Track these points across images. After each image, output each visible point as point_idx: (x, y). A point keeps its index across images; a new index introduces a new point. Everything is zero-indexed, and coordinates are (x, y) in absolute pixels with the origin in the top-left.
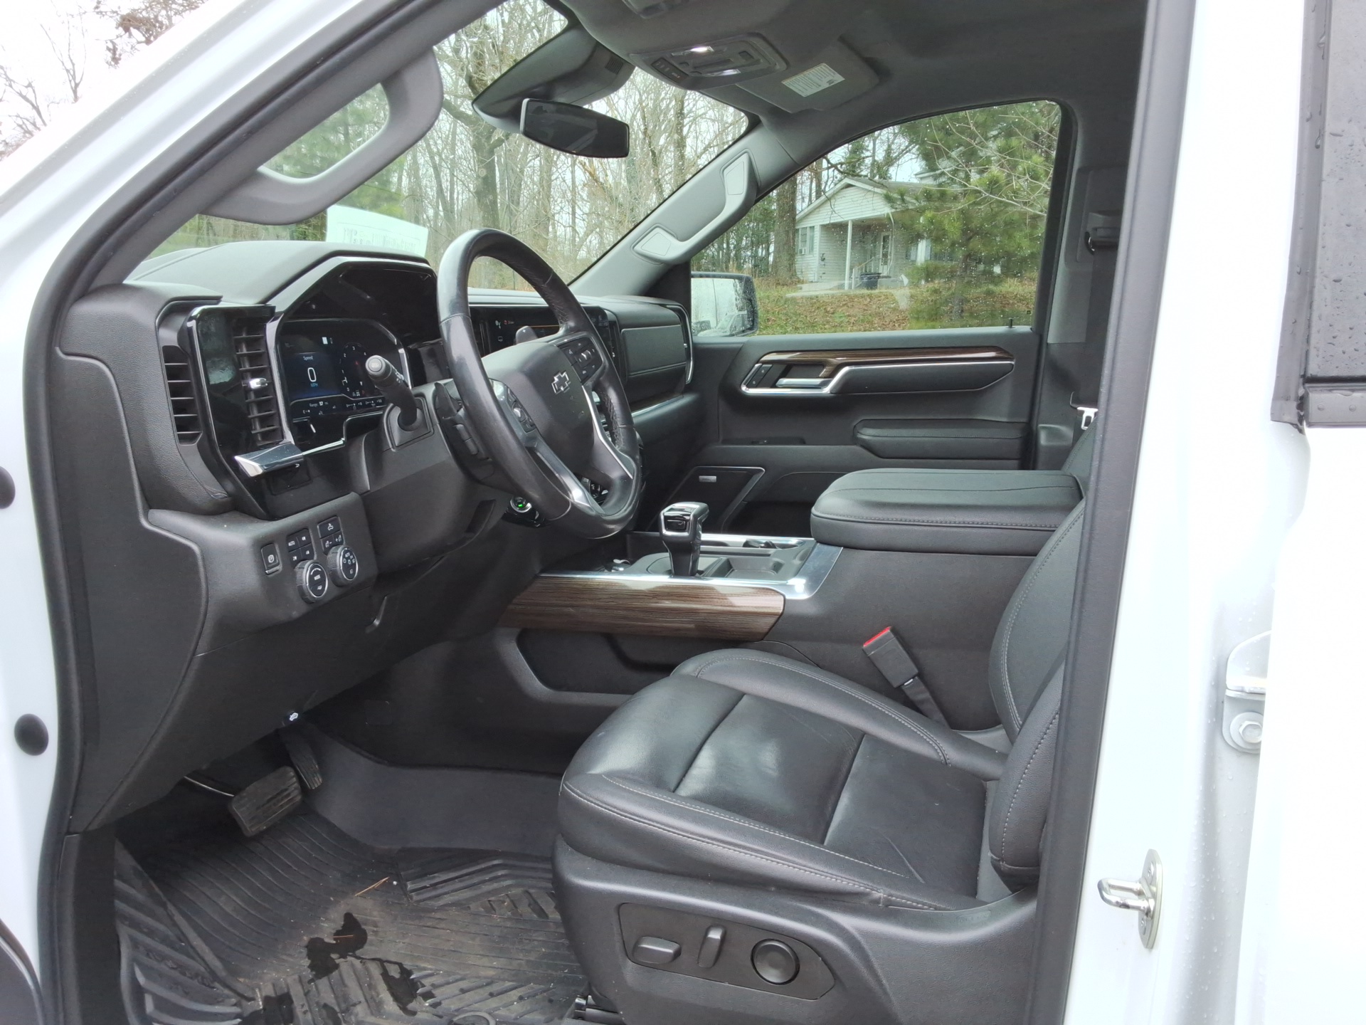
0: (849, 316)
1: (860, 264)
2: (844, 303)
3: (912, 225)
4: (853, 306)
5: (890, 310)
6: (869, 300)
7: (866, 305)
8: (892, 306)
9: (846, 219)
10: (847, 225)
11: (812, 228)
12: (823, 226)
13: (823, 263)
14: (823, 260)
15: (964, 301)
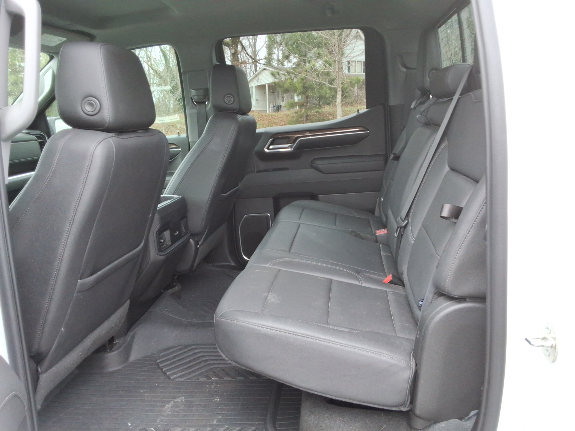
0: (263, 124)
1: (273, 102)
2: (260, 119)
3: (283, 85)
4: (264, 120)
5: (279, 121)
6: (271, 117)
7: (270, 119)
8: (280, 119)
9: (264, 83)
10: (266, 86)
11: (252, 87)
12: (255, 86)
13: (257, 102)
14: (257, 100)
15: (307, 116)
